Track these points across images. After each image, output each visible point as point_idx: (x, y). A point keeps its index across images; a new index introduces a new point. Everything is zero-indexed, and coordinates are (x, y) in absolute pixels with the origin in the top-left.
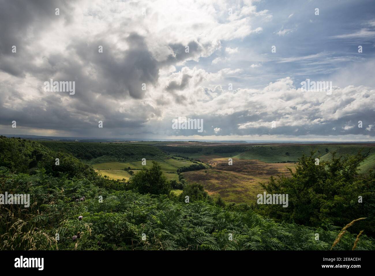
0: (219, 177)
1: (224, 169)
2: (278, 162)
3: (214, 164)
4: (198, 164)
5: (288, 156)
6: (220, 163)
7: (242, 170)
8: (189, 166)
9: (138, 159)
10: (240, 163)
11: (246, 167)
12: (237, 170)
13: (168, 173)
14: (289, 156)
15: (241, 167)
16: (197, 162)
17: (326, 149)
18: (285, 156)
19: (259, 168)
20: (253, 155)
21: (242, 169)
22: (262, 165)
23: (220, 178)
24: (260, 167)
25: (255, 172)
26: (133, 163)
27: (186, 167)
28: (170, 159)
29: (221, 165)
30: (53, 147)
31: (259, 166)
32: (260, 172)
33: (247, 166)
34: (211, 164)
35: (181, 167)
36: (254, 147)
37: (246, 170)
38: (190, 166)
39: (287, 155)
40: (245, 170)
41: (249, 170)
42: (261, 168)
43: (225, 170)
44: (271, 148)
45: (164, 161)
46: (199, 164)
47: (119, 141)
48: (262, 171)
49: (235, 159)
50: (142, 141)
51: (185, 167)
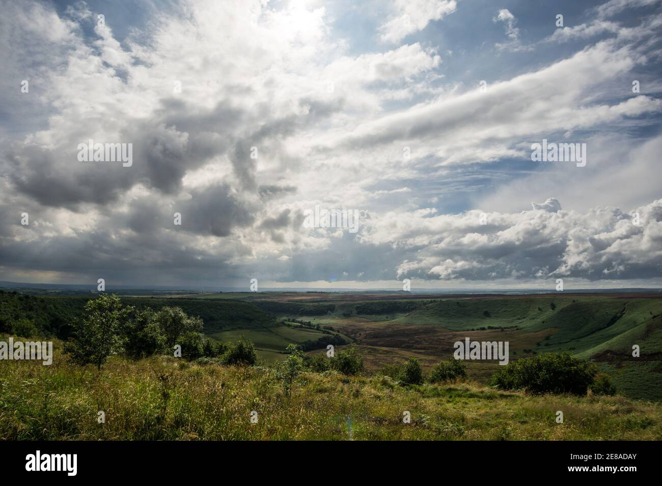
0: (377, 359)
1: (379, 343)
2: (472, 328)
3: (360, 334)
4: (333, 337)
5: (488, 318)
6: (370, 333)
7: (413, 346)
8: (317, 340)
9: (224, 328)
10: (406, 332)
11: (418, 340)
12: (404, 345)
13: (281, 353)
14: (490, 317)
15: (410, 340)
16: (330, 331)
17: (551, 304)
18: (482, 318)
19: (442, 341)
20: (427, 317)
21: (412, 343)
22: (445, 335)
23: (379, 362)
24: (442, 338)
25: (436, 348)
26: (214, 335)
27: (312, 340)
28: (281, 327)
29: (372, 336)
30: (65, 307)
31: (440, 338)
32: (445, 349)
33: (421, 338)
34: (353, 335)
35: (303, 341)
36: (428, 301)
37: (420, 346)
38: (319, 339)
39: (487, 316)
40: (418, 344)
41: (425, 344)
42: (445, 341)
43: (383, 346)
44: (458, 303)
45: (271, 331)
46: (334, 335)
47: (176, 292)
48: (448, 347)
49: (396, 324)
50: (221, 292)
51: (310, 341)
